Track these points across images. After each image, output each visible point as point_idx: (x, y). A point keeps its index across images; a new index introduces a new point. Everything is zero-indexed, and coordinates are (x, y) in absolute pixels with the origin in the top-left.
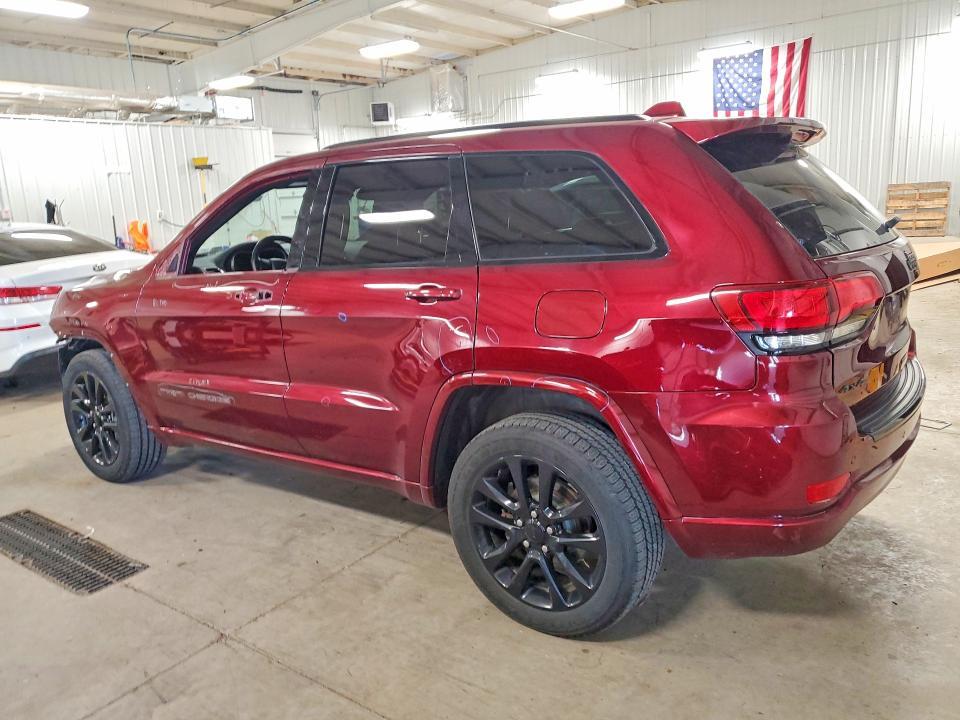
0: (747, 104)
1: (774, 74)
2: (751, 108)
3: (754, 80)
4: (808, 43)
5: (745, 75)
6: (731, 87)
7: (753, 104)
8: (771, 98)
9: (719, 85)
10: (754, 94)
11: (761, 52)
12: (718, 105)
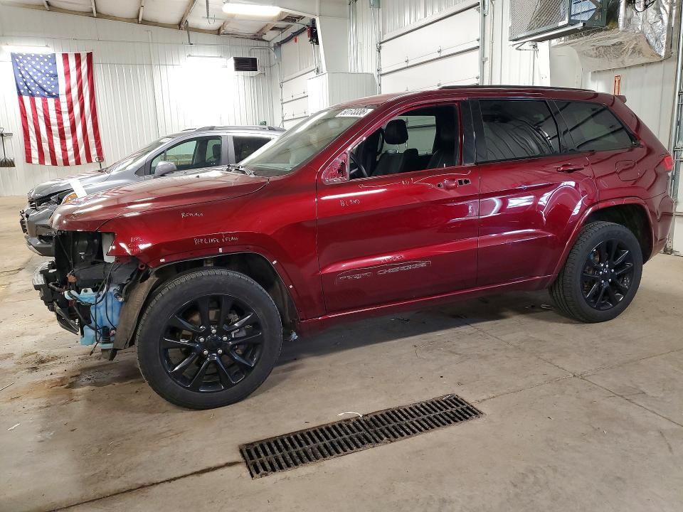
0: (48, 93)
1: (67, 73)
2: (53, 96)
3: (51, 75)
4: (90, 56)
5: (43, 71)
6: (32, 78)
7: (54, 94)
8: (69, 91)
9: (20, 76)
10: (53, 87)
11: (54, 56)
12: (22, 91)
